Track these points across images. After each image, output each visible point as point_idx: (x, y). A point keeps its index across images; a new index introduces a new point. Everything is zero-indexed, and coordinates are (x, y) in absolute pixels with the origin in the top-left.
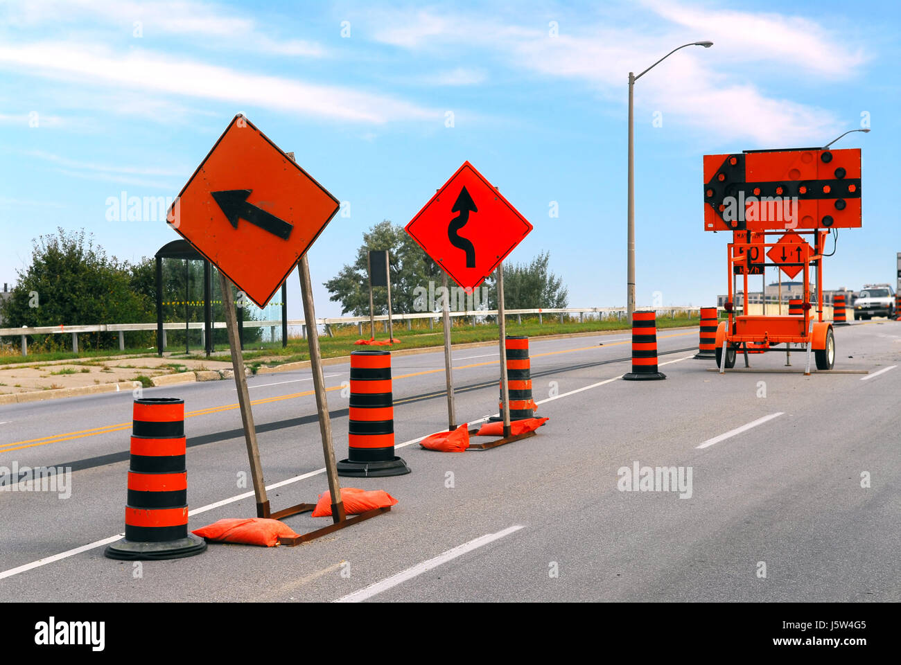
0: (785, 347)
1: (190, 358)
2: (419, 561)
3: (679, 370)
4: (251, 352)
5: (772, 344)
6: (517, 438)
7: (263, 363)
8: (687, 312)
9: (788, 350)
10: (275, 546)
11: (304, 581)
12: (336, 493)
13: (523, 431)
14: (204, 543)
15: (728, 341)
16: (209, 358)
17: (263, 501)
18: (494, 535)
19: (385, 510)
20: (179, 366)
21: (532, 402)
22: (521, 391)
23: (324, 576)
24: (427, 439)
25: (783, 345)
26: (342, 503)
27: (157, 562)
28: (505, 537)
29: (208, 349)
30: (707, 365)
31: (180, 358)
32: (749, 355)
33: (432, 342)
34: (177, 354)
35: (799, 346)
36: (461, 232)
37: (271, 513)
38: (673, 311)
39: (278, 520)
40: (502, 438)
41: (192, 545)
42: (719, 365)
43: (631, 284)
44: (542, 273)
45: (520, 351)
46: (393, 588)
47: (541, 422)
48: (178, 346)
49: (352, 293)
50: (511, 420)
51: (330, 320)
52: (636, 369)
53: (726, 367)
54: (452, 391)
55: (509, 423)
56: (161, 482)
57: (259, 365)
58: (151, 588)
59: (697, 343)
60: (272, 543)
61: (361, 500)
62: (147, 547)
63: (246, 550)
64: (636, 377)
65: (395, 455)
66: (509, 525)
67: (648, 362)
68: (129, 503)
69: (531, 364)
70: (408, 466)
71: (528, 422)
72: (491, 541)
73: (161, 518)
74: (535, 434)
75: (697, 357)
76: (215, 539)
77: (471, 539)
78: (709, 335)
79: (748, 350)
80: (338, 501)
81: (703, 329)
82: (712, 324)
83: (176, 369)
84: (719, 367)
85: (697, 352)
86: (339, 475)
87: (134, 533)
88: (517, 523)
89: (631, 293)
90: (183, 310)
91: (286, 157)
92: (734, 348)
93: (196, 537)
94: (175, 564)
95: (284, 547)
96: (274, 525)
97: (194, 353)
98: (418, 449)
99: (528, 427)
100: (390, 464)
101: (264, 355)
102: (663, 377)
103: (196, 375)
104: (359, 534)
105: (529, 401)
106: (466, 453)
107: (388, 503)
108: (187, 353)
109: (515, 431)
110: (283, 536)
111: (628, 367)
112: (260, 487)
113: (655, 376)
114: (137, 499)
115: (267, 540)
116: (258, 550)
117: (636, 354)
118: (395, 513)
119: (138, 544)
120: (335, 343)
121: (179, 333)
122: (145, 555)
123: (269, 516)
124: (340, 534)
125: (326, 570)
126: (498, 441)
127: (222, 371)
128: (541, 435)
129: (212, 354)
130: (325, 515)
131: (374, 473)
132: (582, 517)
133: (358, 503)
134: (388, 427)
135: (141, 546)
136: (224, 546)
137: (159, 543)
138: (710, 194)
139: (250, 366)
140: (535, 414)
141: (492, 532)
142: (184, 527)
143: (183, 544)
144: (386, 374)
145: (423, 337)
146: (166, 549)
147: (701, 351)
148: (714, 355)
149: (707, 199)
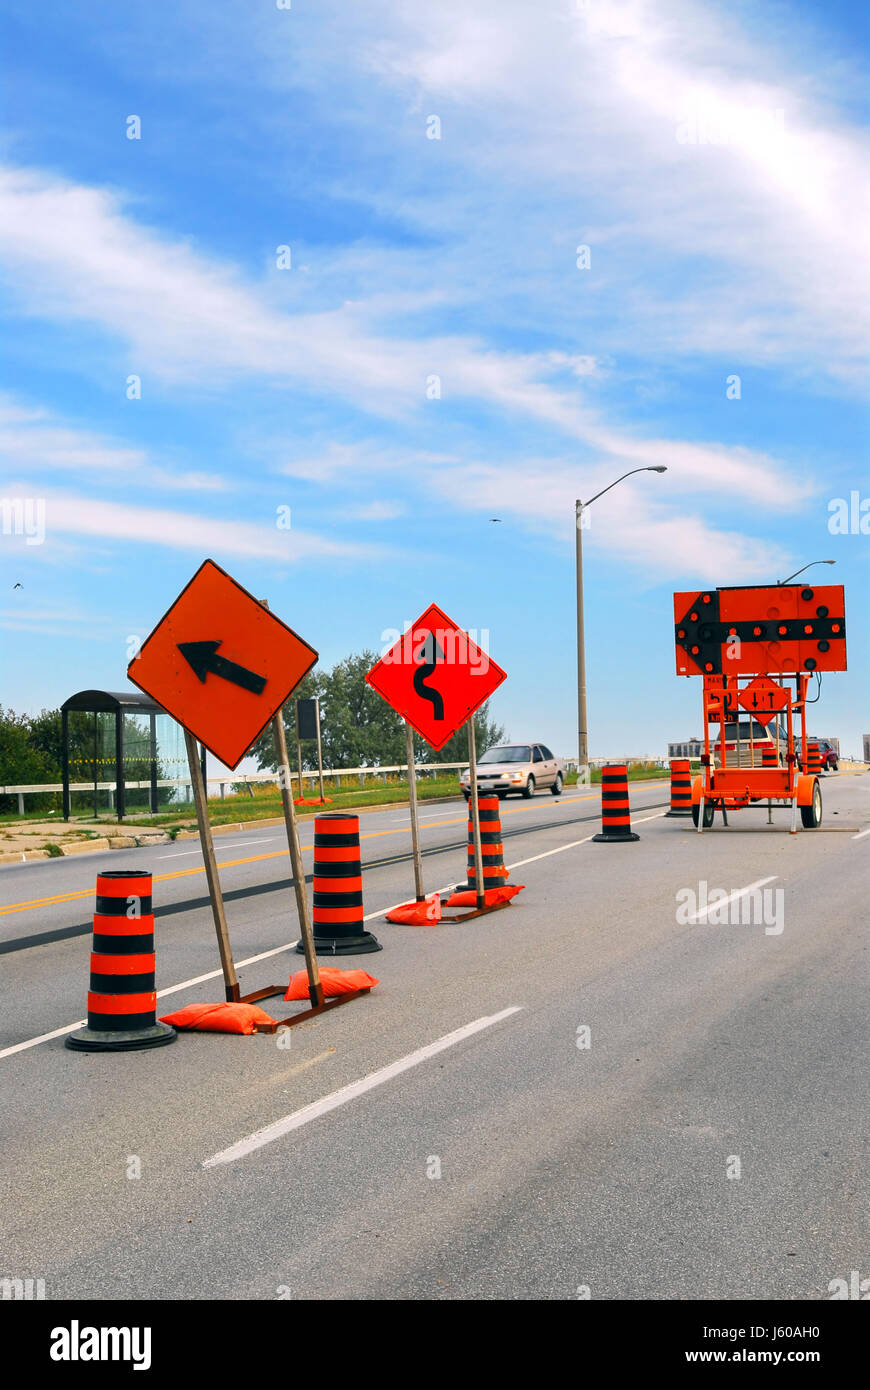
0: (767, 803)
1: (100, 823)
2: (416, 1048)
3: (652, 830)
4: (167, 815)
5: (753, 800)
6: (492, 909)
7: (183, 827)
8: (643, 764)
9: (770, 806)
10: (252, 1034)
11: (294, 1071)
12: (315, 973)
13: (498, 900)
14: (174, 1032)
15: (705, 797)
16: (121, 823)
17: (233, 983)
18: (491, 1018)
19: (365, 992)
20: (91, 832)
21: (503, 868)
22: (491, 856)
23: (314, 1066)
24: (394, 911)
25: (764, 801)
26: (320, 984)
27: (125, 1053)
28: (503, 1020)
29: (121, 813)
30: (681, 823)
31: (88, 823)
32: (728, 812)
33: (368, 801)
34: (85, 819)
35: (781, 802)
36: (428, 682)
37: (242, 996)
38: (627, 762)
39: (251, 1003)
40: (476, 909)
41: (162, 1034)
42: (696, 824)
43: (582, 733)
44: (483, 721)
45: (490, 811)
46: (394, 1079)
47: (515, 890)
48: (83, 808)
49: (269, 747)
50: (485, 889)
51: (251, 778)
52: (607, 829)
53: (704, 826)
54: (419, 855)
55: (482, 893)
56: (128, 965)
57: (178, 830)
58: (126, 1082)
59: (668, 798)
60: (248, 1030)
61: (339, 982)
62: (113, 1037)
63: (221, 1038)
64: (607, 838)
65: (365, 930)
66: (505, 1007)
67: (619, 821)
68: (92, 987)
69: (502, 825)
70: (379, 942)
71: (502, 892)
72: (490, 1024)
73: (126, 1004)
74: (509, 904)
75: (669, 815)
76: (187, 1026)
77: (467, 1023)
78: (682, 790)
79: (727, 806)
80: (316, 983)
81: (675, 784)
82: (683, 778)
83: (88, 836)
84: (697, 826)
85: (668, 809)
86: (318, 955)
87: (97, 1022)
88: (513, 1004)
89: (582, 743)
90: (88, 769)
91: (260, 605)
92: (712, 805)
93: (165, 1025)
94: (146, 1055)
95: (262, 1035)
96: (249, 1010)
97: (103, 816)
98: (384, 922)
99: (503, 897)
100: (359, 941)
101: (182, 818)
102: (636, 838)
103: (110, 841)
104: (341, 1019)
105: (501, 868)
106: (439, 926)
107: (368, 983)
108: (96, 817)
109: (488, 902)
110: (259, 1023)
111: (598, 827)
112: (229, 963)
113: (627, 837)
114: (102, 983)
115: (243, 1026)
116: (234, 1038)
117: (607, 813)
118: (376, 995)
119: (103, 1034)
120: (259, 803)
121: (84, 794)
122: (111, 1046)
123: (239, 1000)
124: (320, 1020)
125: (315, 1060)
126: (472, 913)
127: (138, 837)
128: (516, 905)
129: (124, 818)
130: (301, 998)
131: (343, 950)
132: (584, 996)
133: (335, 985)
134: (356, 899)
135: (107, 1036)
136: (195, 1034)
137: (126, 1033)
138: (682, 635)
139: (169, 830)
140: (508, 882)
141: (489, 1014)
142: (152, 1014)
143: (151, 1033)
144: (353, 840)
145: (356, 796)
146: (134, 1039)
147: (673, 808)
148: (691, 812)
149: (678, 641)
